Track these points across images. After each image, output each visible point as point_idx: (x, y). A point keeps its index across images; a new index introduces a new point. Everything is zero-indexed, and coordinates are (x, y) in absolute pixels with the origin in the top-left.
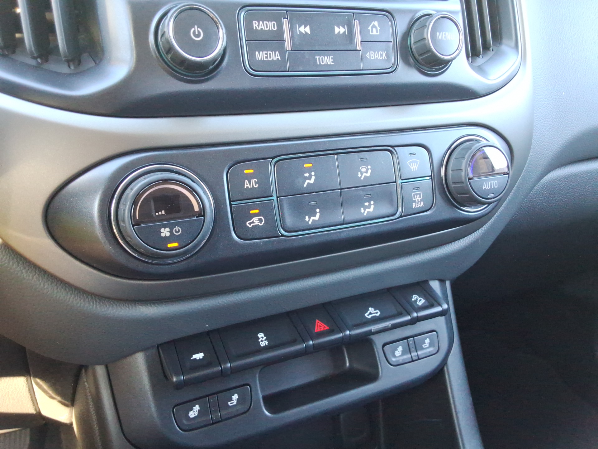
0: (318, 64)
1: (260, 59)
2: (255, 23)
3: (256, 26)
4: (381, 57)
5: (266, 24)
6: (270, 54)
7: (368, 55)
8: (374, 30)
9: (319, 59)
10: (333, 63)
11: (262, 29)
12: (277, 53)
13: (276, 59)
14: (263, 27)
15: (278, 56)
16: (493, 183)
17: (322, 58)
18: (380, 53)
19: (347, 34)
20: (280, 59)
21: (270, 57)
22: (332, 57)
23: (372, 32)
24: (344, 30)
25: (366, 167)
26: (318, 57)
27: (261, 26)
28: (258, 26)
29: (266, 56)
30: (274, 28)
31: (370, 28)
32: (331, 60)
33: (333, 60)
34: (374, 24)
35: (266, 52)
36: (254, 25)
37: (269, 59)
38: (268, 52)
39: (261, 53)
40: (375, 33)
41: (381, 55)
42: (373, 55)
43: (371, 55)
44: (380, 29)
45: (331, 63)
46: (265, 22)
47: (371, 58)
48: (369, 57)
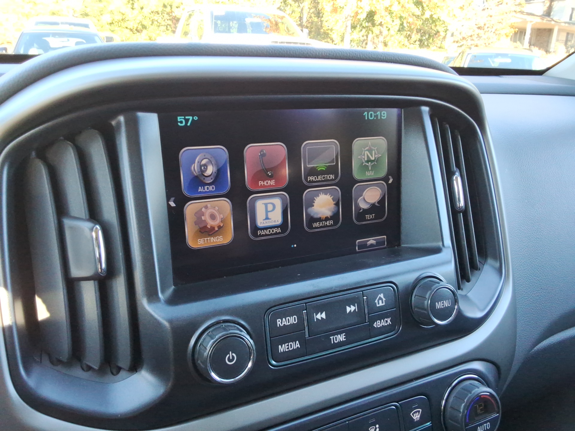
0: (332, 343)
1: (282, 351)
2: (279, 321)
3: (279, 324)
4: (386, 323)
5: (288, 319)
6: (291, 344)
7: (375, 325)
8: (380, 301)
9: (333, 338)
10: (345, 339)
11: (284, 325)
12: (297, 342)
13: (296, 348)
14: (285, 323)
15: (297, 345)
16: (486, 425)
17: (336, 337)
18: (386, 320)
19: (357, 311)
20: (299, 347)
21: (291, 348)
22: (344, 334)
23: (379, 304)
24: (355, 308)
25: (375, 427)
26: (332, 337)
27: (284, 322)
28: (282, 323)
29: (288, 347)
30: (295, 321)
31: (376, 301)
32: (344, 337)
33: (345, 337)
34: (380, 297)
35: (288, 344)
36: (278, 323)
37: (290, 349)
38: (290, 344)
39: (283, 345)
40: (381, 304)
41: (387, 321)
42: (379, 323)
43: (378, 324)
44: (385, 299)
45: (344, 340)
46: (287, 318)
47: (378, 326)
48: (376, 326)
